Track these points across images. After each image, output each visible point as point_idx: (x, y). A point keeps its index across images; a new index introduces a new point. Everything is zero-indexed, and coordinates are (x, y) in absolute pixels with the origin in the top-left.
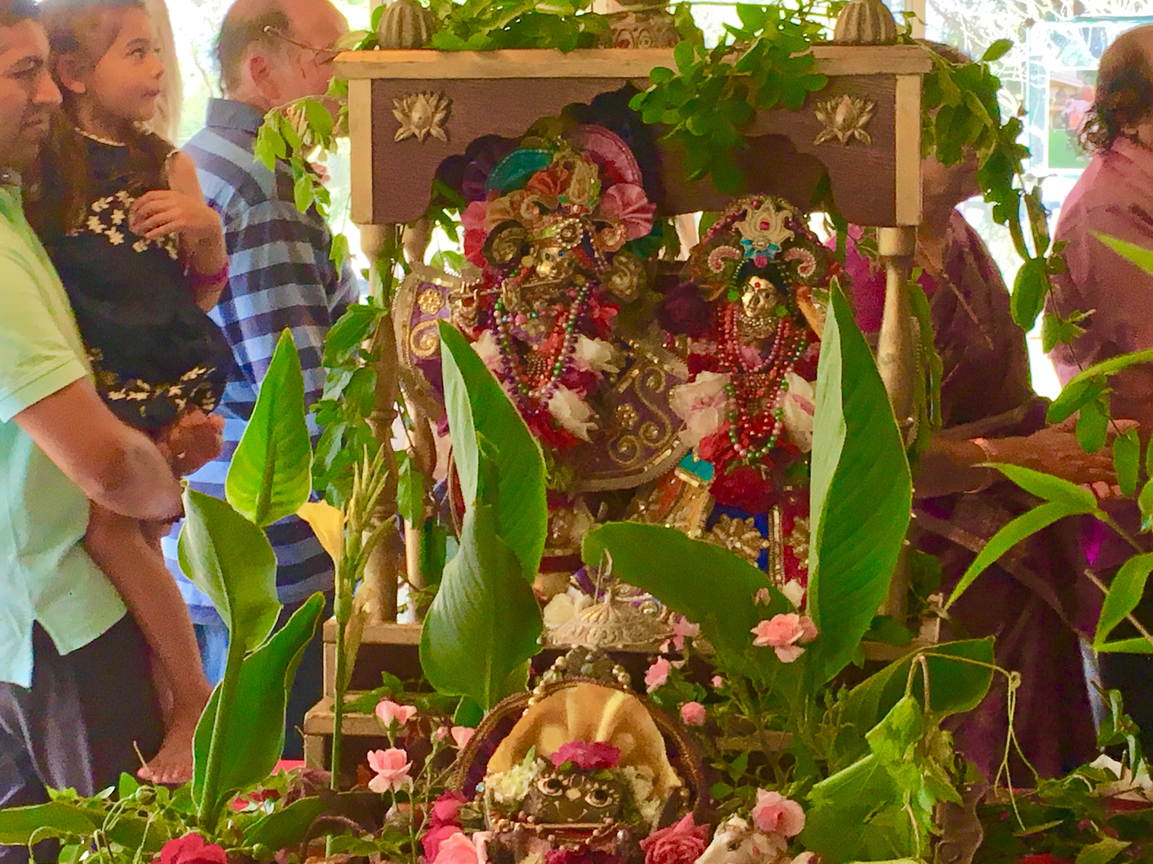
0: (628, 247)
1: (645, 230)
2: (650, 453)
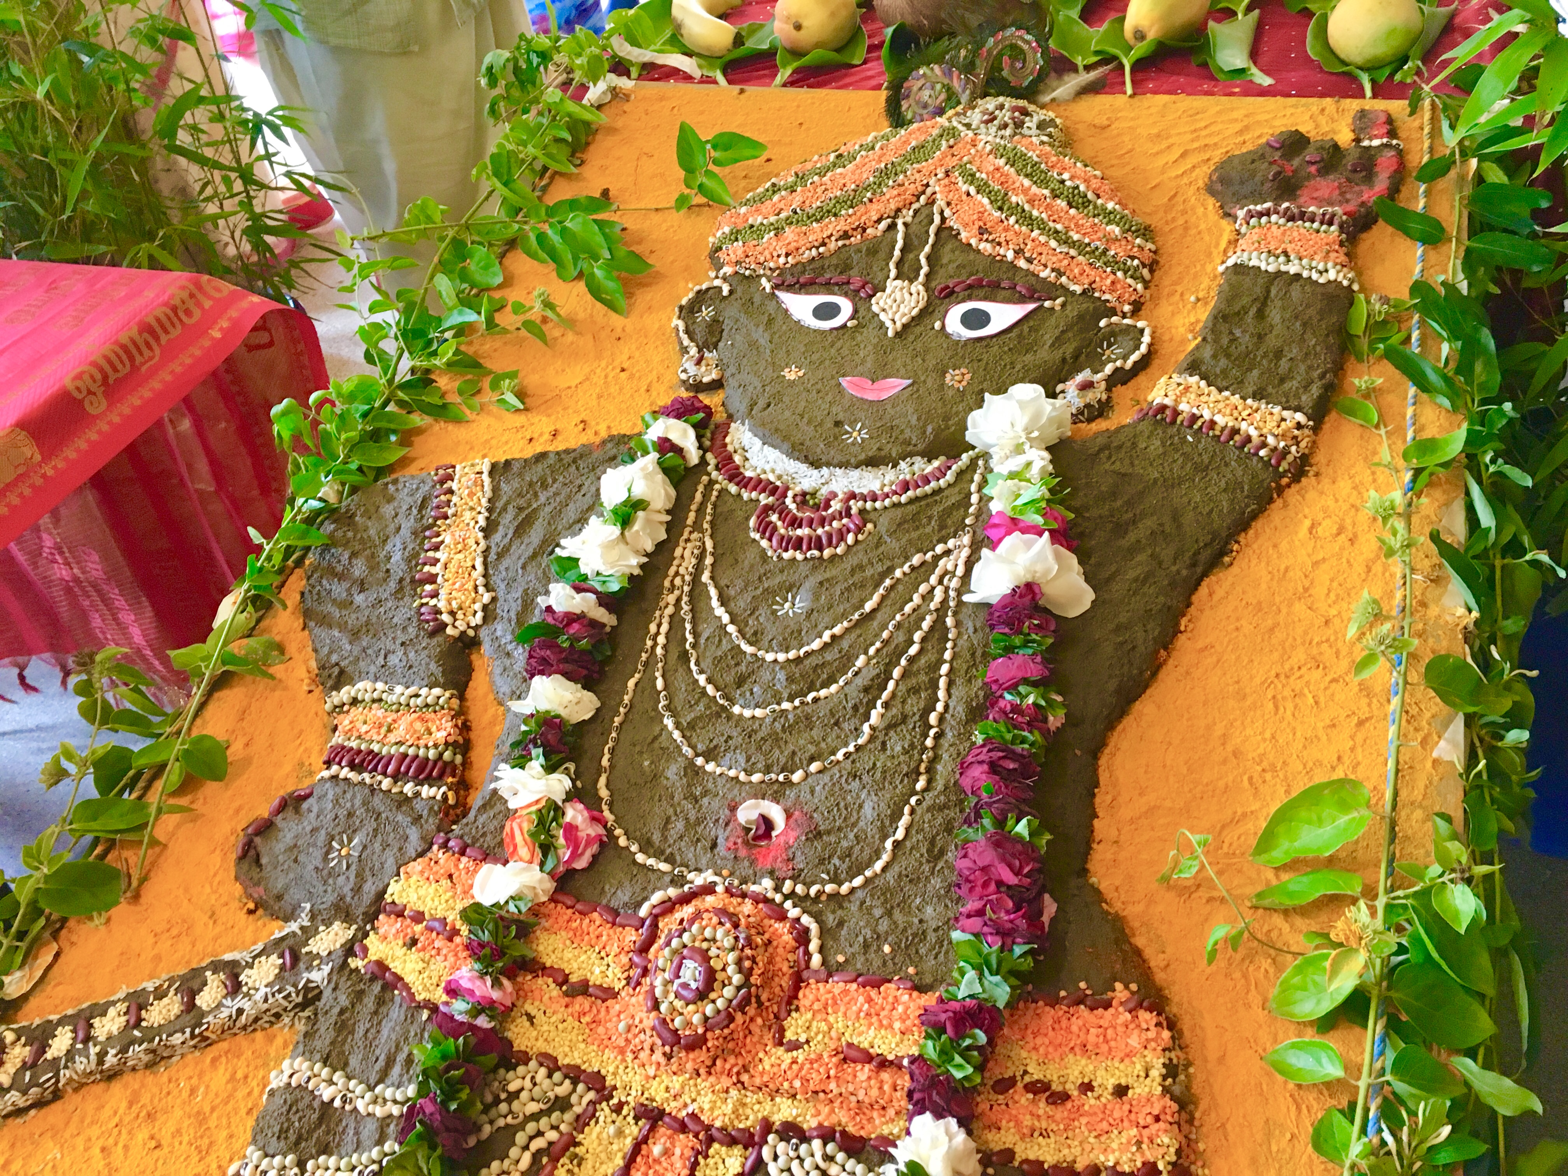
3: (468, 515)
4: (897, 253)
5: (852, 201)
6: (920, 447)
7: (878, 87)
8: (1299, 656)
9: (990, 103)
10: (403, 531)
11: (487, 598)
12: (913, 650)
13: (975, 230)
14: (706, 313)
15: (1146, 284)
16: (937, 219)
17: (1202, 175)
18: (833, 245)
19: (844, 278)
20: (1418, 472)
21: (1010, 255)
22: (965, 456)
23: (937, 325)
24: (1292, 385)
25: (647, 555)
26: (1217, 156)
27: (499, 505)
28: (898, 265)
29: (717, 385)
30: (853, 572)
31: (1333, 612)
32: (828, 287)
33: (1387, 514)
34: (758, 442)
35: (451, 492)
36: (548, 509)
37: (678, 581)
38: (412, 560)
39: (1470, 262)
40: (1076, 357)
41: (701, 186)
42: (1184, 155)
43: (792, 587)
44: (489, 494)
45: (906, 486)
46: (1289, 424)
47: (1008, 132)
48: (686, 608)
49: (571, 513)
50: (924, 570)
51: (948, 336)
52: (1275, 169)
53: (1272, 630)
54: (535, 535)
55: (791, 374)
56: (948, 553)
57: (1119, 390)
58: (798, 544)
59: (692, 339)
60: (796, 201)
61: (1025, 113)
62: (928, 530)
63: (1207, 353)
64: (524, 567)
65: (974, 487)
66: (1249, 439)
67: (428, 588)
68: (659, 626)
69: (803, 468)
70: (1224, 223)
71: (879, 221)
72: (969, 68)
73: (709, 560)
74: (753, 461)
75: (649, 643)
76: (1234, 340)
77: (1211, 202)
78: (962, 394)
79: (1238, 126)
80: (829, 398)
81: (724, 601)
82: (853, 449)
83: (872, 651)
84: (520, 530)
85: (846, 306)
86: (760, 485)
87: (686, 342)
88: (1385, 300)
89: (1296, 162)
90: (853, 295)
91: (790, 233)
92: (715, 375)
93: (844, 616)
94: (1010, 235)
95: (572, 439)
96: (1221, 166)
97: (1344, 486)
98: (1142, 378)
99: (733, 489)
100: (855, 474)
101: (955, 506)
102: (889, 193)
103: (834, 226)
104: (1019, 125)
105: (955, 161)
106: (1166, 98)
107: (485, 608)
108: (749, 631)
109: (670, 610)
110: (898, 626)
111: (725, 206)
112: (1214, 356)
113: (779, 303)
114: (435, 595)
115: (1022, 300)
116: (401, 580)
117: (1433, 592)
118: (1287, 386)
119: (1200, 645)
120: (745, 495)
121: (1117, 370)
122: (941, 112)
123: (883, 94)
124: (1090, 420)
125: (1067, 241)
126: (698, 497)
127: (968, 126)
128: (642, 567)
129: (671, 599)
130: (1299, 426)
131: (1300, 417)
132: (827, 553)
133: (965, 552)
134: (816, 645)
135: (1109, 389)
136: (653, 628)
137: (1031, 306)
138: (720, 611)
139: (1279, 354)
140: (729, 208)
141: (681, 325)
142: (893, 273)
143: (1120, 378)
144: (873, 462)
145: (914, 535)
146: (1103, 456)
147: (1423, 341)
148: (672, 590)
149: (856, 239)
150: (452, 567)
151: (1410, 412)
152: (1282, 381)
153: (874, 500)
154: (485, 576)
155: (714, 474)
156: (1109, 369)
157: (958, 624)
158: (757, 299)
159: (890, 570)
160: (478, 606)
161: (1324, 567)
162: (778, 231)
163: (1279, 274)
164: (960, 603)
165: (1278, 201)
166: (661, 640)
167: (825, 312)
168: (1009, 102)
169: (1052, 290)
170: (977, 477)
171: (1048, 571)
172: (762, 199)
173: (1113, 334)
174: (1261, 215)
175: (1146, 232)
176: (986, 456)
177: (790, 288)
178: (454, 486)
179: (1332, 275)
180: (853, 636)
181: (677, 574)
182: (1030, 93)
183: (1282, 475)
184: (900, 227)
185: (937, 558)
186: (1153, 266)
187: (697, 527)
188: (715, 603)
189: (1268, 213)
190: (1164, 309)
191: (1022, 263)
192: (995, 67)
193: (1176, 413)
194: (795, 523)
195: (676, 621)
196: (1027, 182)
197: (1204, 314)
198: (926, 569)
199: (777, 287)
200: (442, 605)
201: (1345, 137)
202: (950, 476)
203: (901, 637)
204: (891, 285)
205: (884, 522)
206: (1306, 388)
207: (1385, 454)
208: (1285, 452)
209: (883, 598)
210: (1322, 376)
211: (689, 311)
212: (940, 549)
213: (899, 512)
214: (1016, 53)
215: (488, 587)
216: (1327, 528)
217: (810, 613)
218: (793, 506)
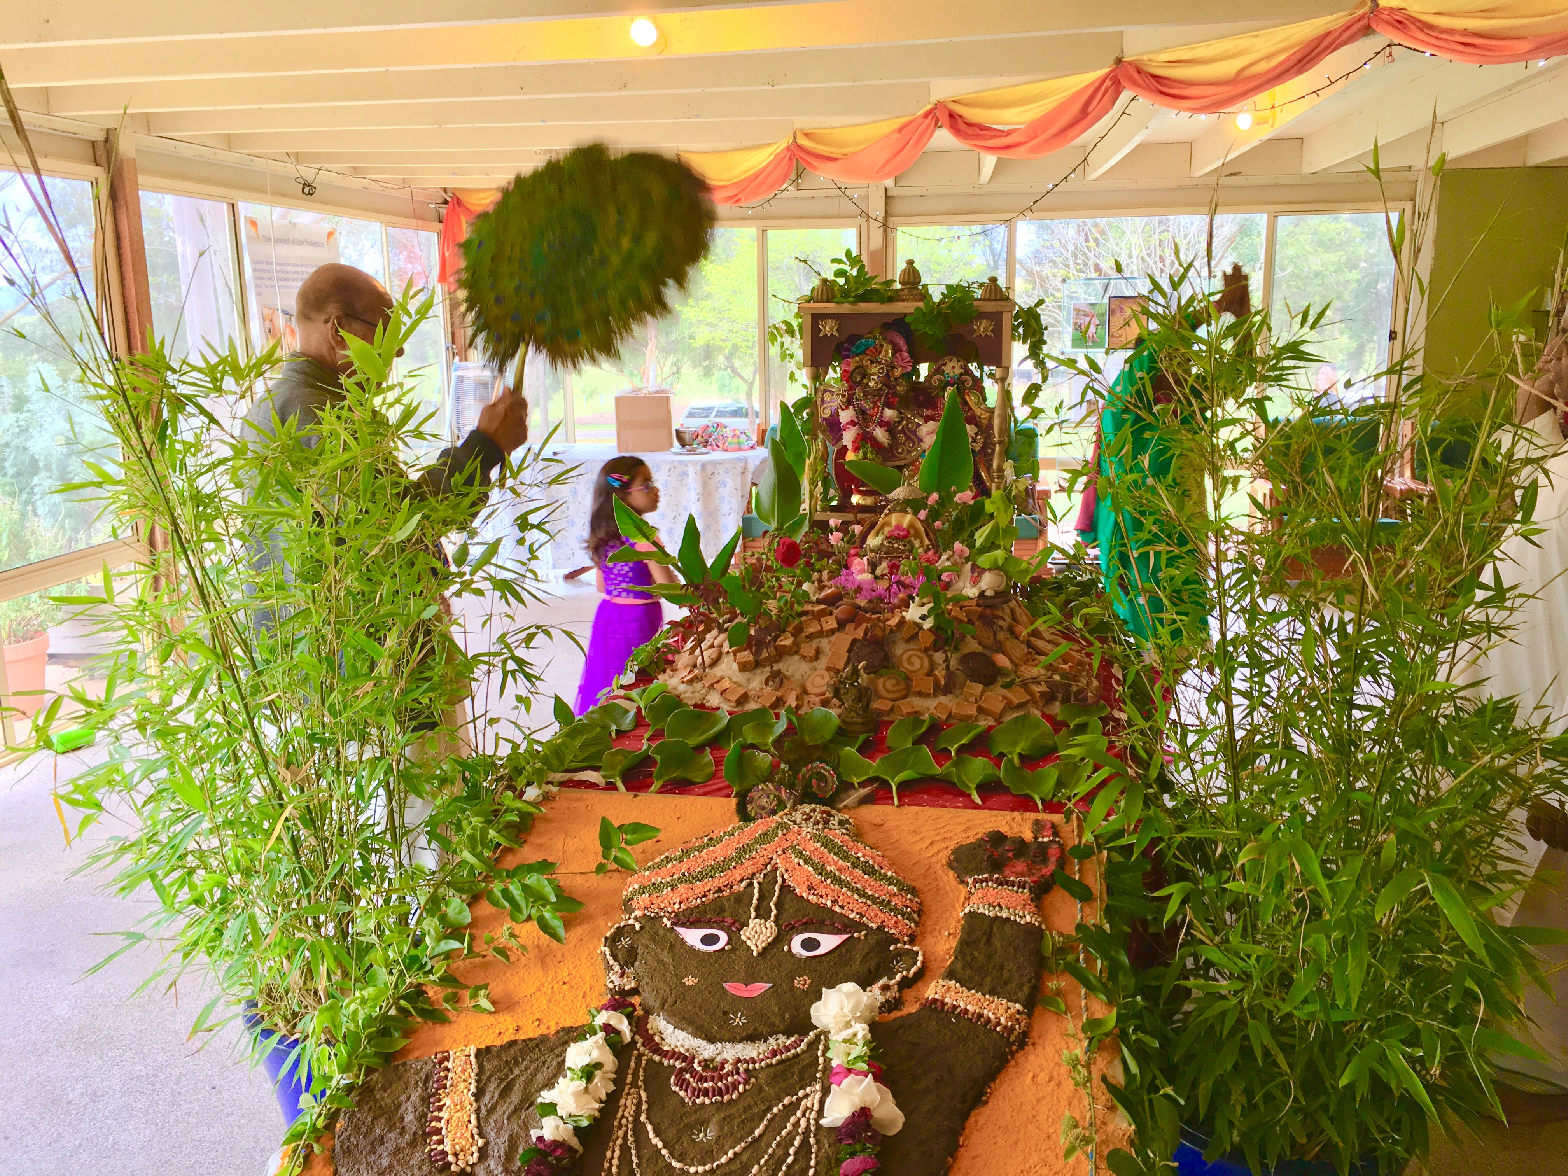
0: (902, 375)
1: (909, 369)
2: (909, 452)
3: (462, 1086)
4: (755, 901)
5: (723, 866)
6: (781, 1028)
7: (729, 796)
8: (1034, 1158)
9: (807, 808)
10: (412, 1098)
11: (481, 1142)
12: (790, 1160)
13: (805, 887)
14: (625, 942)
15: (917, 924)
16: (780, 880)
17: (944, 857)
18: (711, 897)
19: (720, 918)
20: (1091, 1040)
21: (829, 904)
22: (812, 1034)
23: (786, 948)
24: (1012, 986)
25: (601, 1102)
26: (952, 845)
27: (485, 1077)
28: (757, 909)
29: (635, 991)
30: (745, 1110)
31: (1051, 1130)
32: (709, 925)
33: (1075, 1064)
34: (670, 1028)
35: (447, 1069)
36: (522, 1079)
37: (624, 1121)
38: (422, 1118)
39: (1110, 912)
40: (878, 968)
41: (615, 858)
42: (932, 844)
43: (704, 1123)
44: (476, 1070)
45: (774, 1053)
46: (1012, 1011)
47: (820, 826)
48: (631, 1139)
49: (540, 1078)
50: (792, 1108)
51: (793, 955)
52: (988, 853)
53: (1016, 1143)
54: (515, 1097)
55: (689, 981)
56: (806, 1096)
57: (906, 991)
58: (706, 1093)
59: (616, 959)
60: (684, 867)
61: (829, 814)
62: (793, 1081)
63: (959, 966)
64: (508, 1119)
65: (819, 1053)
66: (989, 1020)
67: (435, 1138)
68: (613, 1152)
69: (704, 1043)
70: (961, 886)
71: (741, 881)
72: (791, 786)
73: (644, 1107)
74: (668, 1041)
75: (606, 1165)
76: (974, 958)
77: (951, 873)
78: (806, 993)
79: (963, 827)
80: (718, 996)
81: (657, 1134)
82: (738, 1030)
83: (762, 1162)
84: (504, 1094)
85: (723, 937)
86: (675, 1055)
87: (612, 962)
88: (1061, 934)
89: (1000, 850)
90: (728, 930)
91: (681, 888)
92: (633, 984)
93: (741, 1139)
94: (828, 891)
95: (531, 1031)
96: (955, 851)
97: (1050, 1050)
98: (920, 984)
99: (657, 1058)
100: (739, 1047)
101: (810, 1065)
102: (747, 864)
103: (711, 884)
104: (827, 822)
105: (788, 844)
106: (917, 808)
107: (480, 1150)
108: (677, 1153)
109: (620, 1141)
110: (778, 1145)
111: (631, 871)
112: (963, 968)
113: (677, 934)
114: (441, 1142)
115: (839, 932)
116: (415, 1133)
117: (1109, 1116)
118: (1009, 987)
119: (973, 1153)
120: (666, 1063)
121: (904, 978)
122: (774, 812)
123: (733, 801)
124: (890, 1012)
125: (864, 895)
126: (632, 1064)
127: (794, 822)
128: (600, 1110)
129: (621, 1133)
130: (1018, 1012)
131: (1018, 1006)
132: (726, 1098)
133: (818, 1095)
134: (723, 1160)
135: (900, 990)
136: (609, 1154)
137: (846, 936)
138: (656, 1141)
139: (1002, 967)
140: (635, 872)
141: (607, 950)
142: (753, 915)
143: (906, 984)
144: (752, 1038)
145: (783, 1085)
146: (901, 1032)
147: (1086, 960)
148: (620, 1126)
149: (726, 893)
150: (453, 1123)
151: (1083, 1003)
152: (1006, 983)
153: (754, 1062)
154: (479, 1127)
155: (642, 1049)
156: (899, 977)
157: (818, 1142)
158: (661, 932)
159: (770, 1109)
160: (474, 1149)
161: (1044, 1102)
162: (673, 887)
163: (997, 918)
164: (819, 1127)
165: (991, 874)
166: (615, 1162)
167: (709, 940)
168: (819, 808)
169: (858, 926)
170: (821, 1047)
171: (873, 1102)
172: (660, 866)
173: (899, 954)
174: (982, 881)
175: (913, 891)
176: (826, 1033)
177: (683, 925)
178: (450, 1065)
179: (1028, 919)
180: (749, 1152)
181: (623, 1116)
182: (831, 802)
183: (1013, 1044)
184: (756, 885)
185: (800, 1100)
186: (920, 912)
187: (634, 1084)
188: (651, 1135)
189: (986, 880)
190: (930, 940)
191: (837, 909)
192: (808, 785)
193: (944, 1004)
194: (703, 1079)
195: (625, 1148)
196: (836, 858)
197: (954, 943)
198: (794, 1107)
199: (673, 924)
200: (447, 1147)
201: (1028, 835)
202: (803, 1046)
203: (781, 1152)
204: (752, 922)
205: (762, 1076)
206: (1021, 987)
207: (1071, 1029)
208: (1012, 1029)
209: (767, 1126)
210: (1030, 981)
211: (612, 942)
212: (801, 1093)
213: (772, 1070)
214: (821, 777)
215: (481, 1135)
216: (1042, 1077)
217: (718, 1139)
218: (699, 1069)
